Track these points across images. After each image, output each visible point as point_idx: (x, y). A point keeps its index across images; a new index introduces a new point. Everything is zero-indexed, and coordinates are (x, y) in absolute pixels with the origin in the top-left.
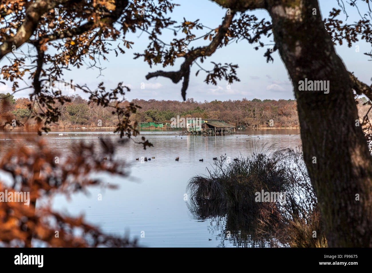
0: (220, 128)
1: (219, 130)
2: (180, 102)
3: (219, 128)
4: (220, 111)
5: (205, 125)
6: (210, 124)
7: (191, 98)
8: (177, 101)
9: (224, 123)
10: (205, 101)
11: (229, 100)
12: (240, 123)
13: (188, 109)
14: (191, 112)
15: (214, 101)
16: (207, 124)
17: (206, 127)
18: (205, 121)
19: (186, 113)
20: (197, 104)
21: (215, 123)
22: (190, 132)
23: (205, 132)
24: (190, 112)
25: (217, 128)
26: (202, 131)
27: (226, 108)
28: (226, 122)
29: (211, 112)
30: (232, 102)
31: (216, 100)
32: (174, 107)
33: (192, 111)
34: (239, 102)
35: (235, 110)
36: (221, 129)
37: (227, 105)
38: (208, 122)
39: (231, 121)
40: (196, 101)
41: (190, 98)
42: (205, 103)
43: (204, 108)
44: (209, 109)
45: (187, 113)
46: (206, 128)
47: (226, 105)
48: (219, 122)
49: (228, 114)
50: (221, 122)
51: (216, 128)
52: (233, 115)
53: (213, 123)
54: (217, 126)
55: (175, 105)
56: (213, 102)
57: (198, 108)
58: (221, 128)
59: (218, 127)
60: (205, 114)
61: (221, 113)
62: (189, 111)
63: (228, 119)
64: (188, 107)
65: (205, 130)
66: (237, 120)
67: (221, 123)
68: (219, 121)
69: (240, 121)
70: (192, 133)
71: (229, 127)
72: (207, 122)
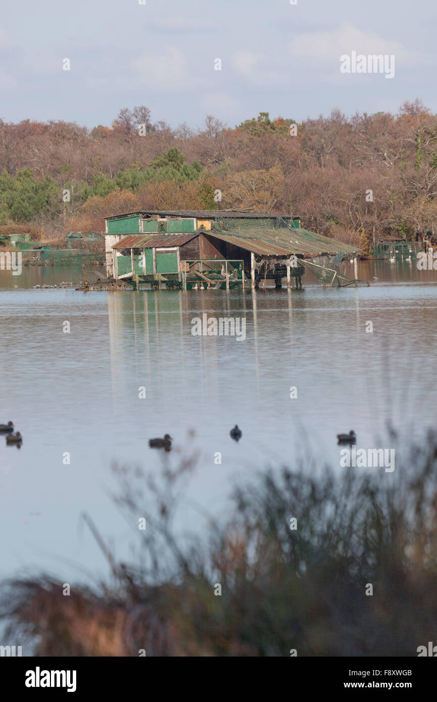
0: (278, 258)
1: (272, 267)
2: (84, 130)
3: (274, 257)
4: (285, 172)
5: (202, 242)
6: (226, 238)
7: (139, 105)
8: (70, 124)
9: (300, 230)
10: (210, 119)
11: (333, 114)
12: (388, 231)
13: (122, 163)
14: (134, 178)
15: (257, 119)
16: (211, 239)
17: (202, 255)
18: (200, 223)
19: (112, 182)
20: (167, 136)
21: (252, 231)
22: (124, 280)
23: (200, 279)
24: (130, 177)
25: (263, 257)
26: (185, 276)
27: (319, 153)
28: (312, 224)
29: (237, 177)
30: (348, 126)
31: (266, 115)
32: (54, 156)
33: (140, 175)
34: (384, 119)
35: (365, 163)
36: (284, 262)
37: (321, 136)
38: (213, 227)
39: (342, 221)
40: (163, 124)
41: (132, 110)
42: (209, 133)
43: (205, 154)
44: (228, 160)
45: (118, 184)
46: (205, 258)
47: (315, 138)
48: (275, 225)
49: (327, 184)
50: (284, 226)
51: (259, 258)
52: (353, 189)
53: (240, 231)
54: (264, 245)
55: (56, 144)
56: (248, 126)
57: (173, 158)
58: (285, 257)
59: (269, 252)
60: (205, 186)
61: (288, 181)
62: (128, 174)
63: (328, 209)
64: (121, 152)
65: (201, 269)
66: (370, 212)
67: (283, 230)
68: (270, 221)
69: (390, 219)
70: (134, 284)
71: (324, 254)
72: (208, 225)
